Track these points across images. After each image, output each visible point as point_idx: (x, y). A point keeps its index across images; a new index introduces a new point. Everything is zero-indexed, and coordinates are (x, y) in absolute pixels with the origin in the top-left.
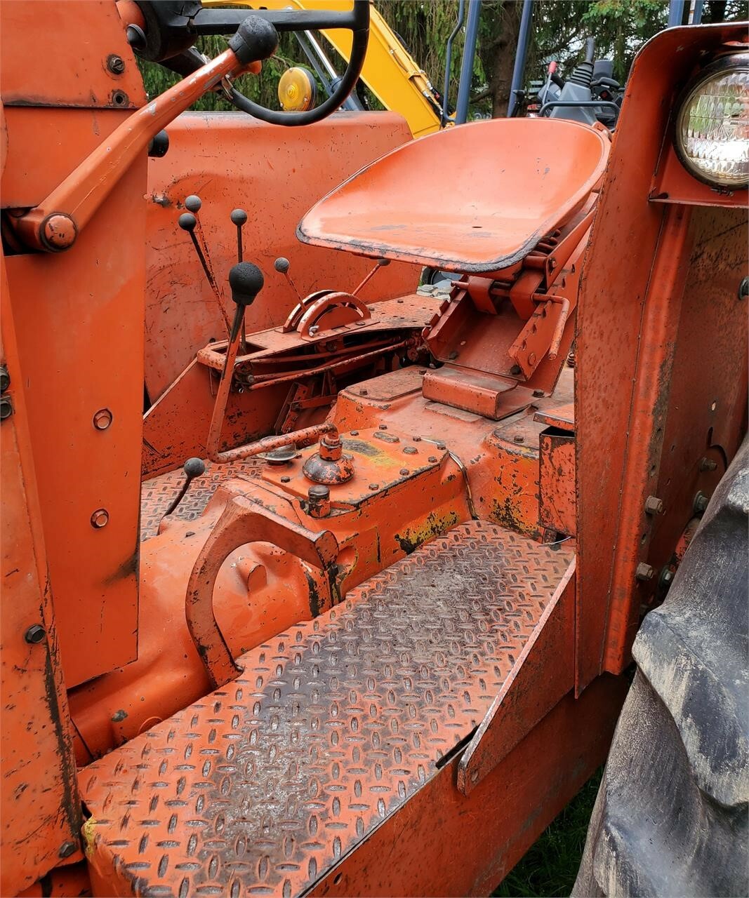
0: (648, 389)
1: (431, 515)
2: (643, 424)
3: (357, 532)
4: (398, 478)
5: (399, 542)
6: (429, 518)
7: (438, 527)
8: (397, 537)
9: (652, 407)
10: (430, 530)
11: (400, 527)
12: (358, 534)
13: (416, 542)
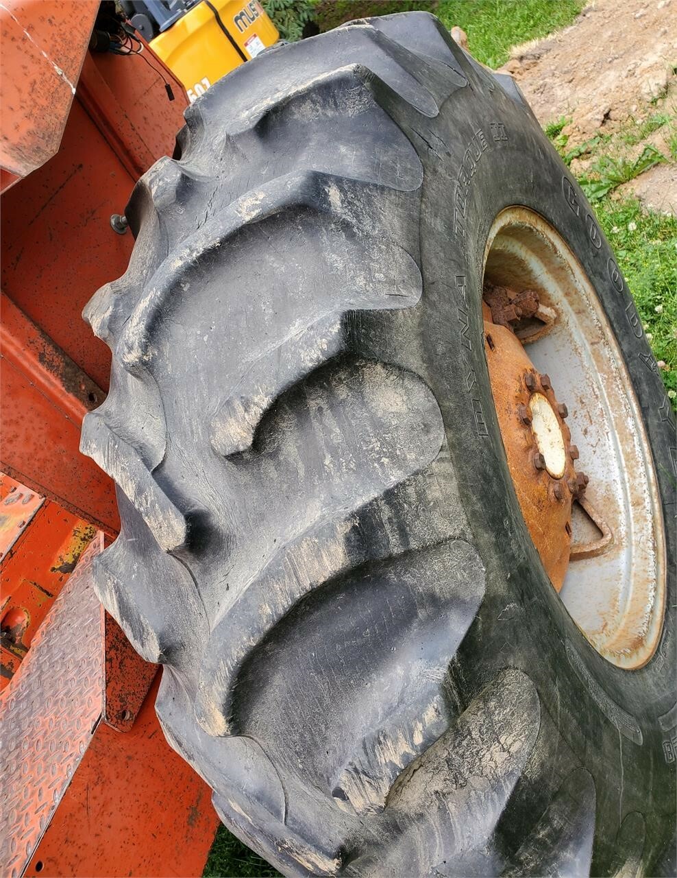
0: (49, 380)
1: (75, 531)
2: (71, 402)
3: (8, 597)
4: (19, 531)
5: (59, 572)
6: (74, 535)
7: (87, 534)
8: (53, 569)
9: (63, 389)
10: (81, 542)
11: (51, 561)
12: (10, 598)
13: (73, 560)
